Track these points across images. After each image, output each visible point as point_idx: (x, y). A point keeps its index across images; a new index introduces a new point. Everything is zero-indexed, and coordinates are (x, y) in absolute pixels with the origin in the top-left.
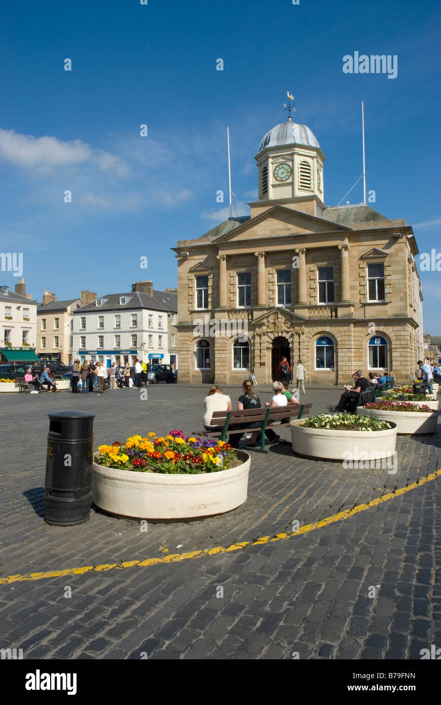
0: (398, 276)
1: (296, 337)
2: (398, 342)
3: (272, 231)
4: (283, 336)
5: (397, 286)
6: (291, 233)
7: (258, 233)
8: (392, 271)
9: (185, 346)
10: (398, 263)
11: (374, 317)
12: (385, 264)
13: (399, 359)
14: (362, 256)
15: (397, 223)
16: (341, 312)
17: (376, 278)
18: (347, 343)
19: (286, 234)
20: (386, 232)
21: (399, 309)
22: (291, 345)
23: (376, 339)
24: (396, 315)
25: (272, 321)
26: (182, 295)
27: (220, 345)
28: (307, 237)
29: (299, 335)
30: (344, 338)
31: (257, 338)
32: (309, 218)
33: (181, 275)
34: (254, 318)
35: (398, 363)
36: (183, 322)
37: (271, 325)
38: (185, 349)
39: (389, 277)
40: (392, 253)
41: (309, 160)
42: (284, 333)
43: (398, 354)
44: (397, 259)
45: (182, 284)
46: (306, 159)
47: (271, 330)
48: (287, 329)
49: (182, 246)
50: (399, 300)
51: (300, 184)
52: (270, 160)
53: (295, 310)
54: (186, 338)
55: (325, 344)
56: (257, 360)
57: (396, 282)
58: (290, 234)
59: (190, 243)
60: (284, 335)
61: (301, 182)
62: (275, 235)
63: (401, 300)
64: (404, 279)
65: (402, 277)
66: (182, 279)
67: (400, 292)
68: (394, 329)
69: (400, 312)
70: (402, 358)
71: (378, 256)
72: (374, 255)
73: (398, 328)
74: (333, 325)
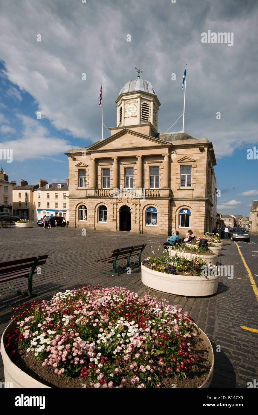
0: (200, 174)
1: (134, 206)
2: (198, 213)
3: (123, 145)
5: (199, 180)
7: (114, 146)
8: (197, 170)
10: (201, 166)
11: (183, 197)
12: (193, 166)
13: (198, 223)
14: (178, 161)
15: (202, 141)
16: (163, 193)
17: (186, 175)
18: (165, 211)
19: (131, 146)
20: (194, 146)
21: (200, 194)
22: (131, 211)
23: (184, 210)
24: (197, 197)
26: (71, 180)
27: (90, 208)
28: (143, 149)
29: (136, 205)
30: (163, 209)
33: (70, 169)
34: (110, 194)
35: (198, 225)
36: (72, 195)
37: (120, 199)
39: (194, 174)
40: (198, 159)
41: (148, 103)
43: (198, 220)
44: (201, 163)
45: (71, 174)
46: (146, 102)
47: (120, 201)
48: (131, 202)
49: (71, 152)
50: (200, 188)
51: (141, 117)
54: (73, 204)
55: (152, 211)
56: (111, 218)
57: (200, 177)
58: (133, 146)
59: (76, 151)
60: (128, 204)
61: (142, 116)
62: (124, 147)
63: (202, 188)
64: (204, 175)
65: (203, 174)
66: (71, 171)
67: (201, 183)
68: (196, 205)
69: (201, 195)
70: (200, 223)
71: (189, 161)
72: (186, 160)
73: (199, 205)
74: (157, 201)
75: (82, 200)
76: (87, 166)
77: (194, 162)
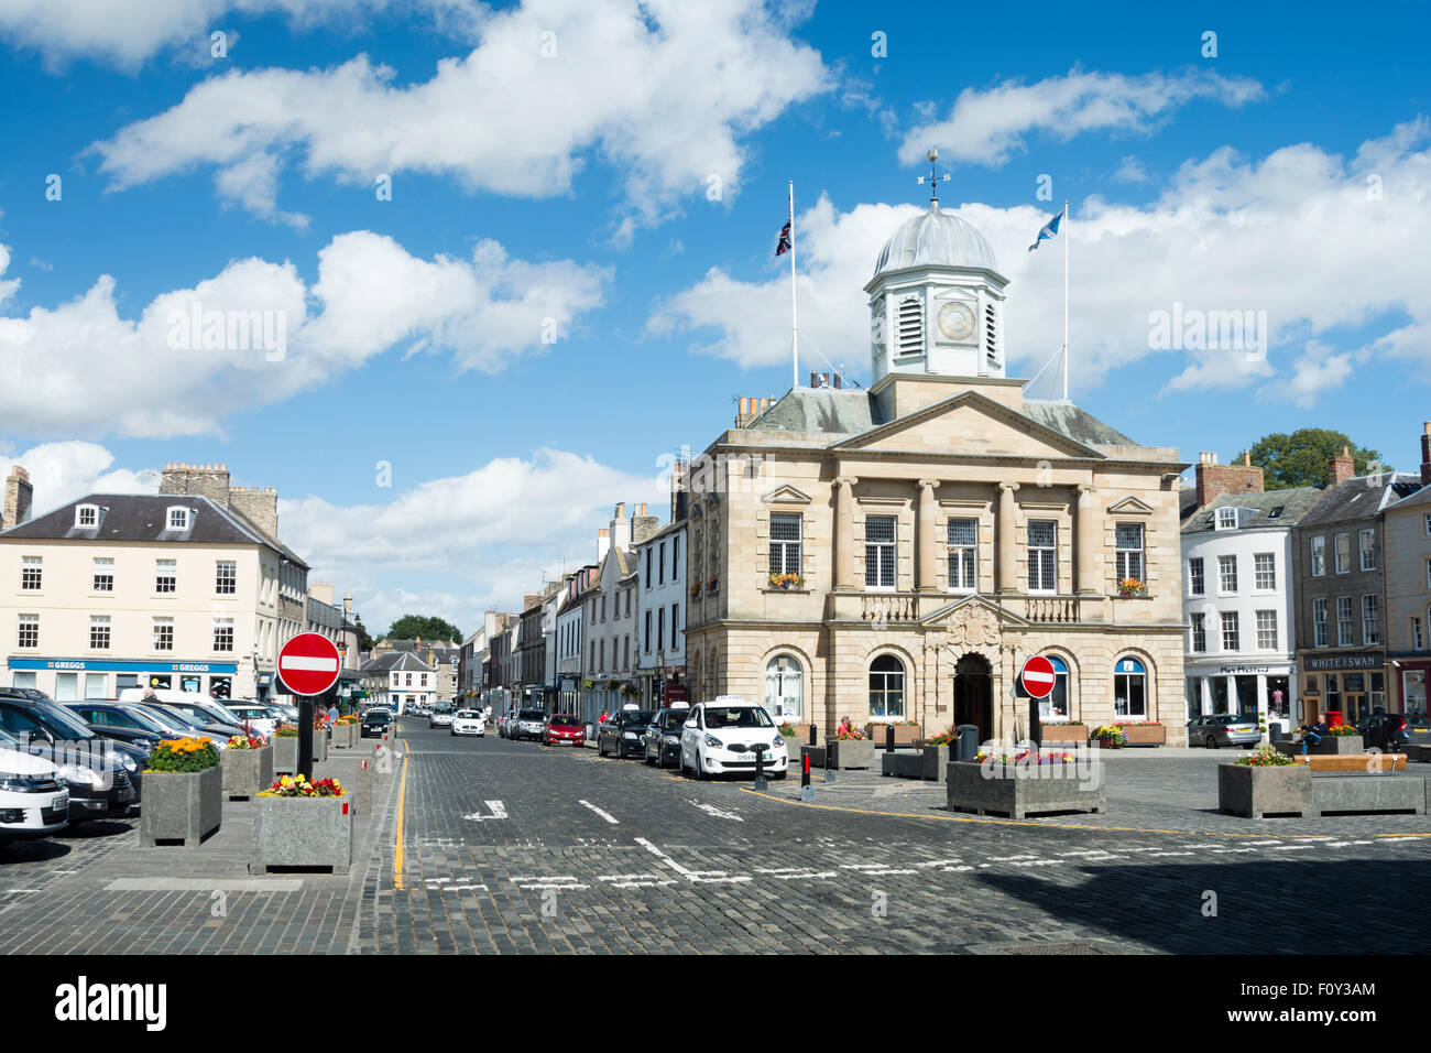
0: (1168, 551)
1: (1007, 653)
2: (1167, 669)
3: (955, 441)
4: (981, 653)
5: (1167, 568)
6: (992, 448)
7: (925, 441)
8: (1158, 540)
9: (747, 667)
10: (1168, 527)
12: (1147, 527)
13: (1169, 699)
14: (1109, 508)
15: (1167, 456)
16: (1087, 611)
17: (1127, 551)
19: (981, 450)
20: (1151, 468)
21: (1168, 610)
22: (996, 671)
23: (1126, 663)
24: (1163, 621)
25: (959, 623)
26: (741, 552)
27: (845, 668)
28: (1023, 462)
29: (1013, 651)
30: (1091, 660)
31: (930, 653)
32: (1028, 426)
33: (736, 508)
35: (1168, 707)
36: (745, 614)
37: (956, 632)
38: (747, 675)
39: (1154, 550)
40: (1157, 508)
41: (996, 303)
42: (984, 646)
43: (1168, 690)
44: (1167, 519)
45: (741, 528)
46: (991, 299)
47: (957, 640)
48: (991, 641)
50: (1169, 594)
52: (931, 291)
53: (1002, 601)
54: (748, 650)
56: (931, 700)
57: (1167, 560)
58: (989, 452)
60: (983, 650)
61: (987, 348)
62: (960, 451)
63: (1173, 594)
64: (1176, 555)
65: (1173, 553)
66: (739, 517)
67: (1171, 579)
68: (1162, 645)
69: (1171, 616)
70: (1174, 699)
71: (1138, 510)
72: (1130, 507)
73: (1167, 645)
74: (1072, 635)
75: (786, 634)
76: (808, 501)
77: (1150, 514)
